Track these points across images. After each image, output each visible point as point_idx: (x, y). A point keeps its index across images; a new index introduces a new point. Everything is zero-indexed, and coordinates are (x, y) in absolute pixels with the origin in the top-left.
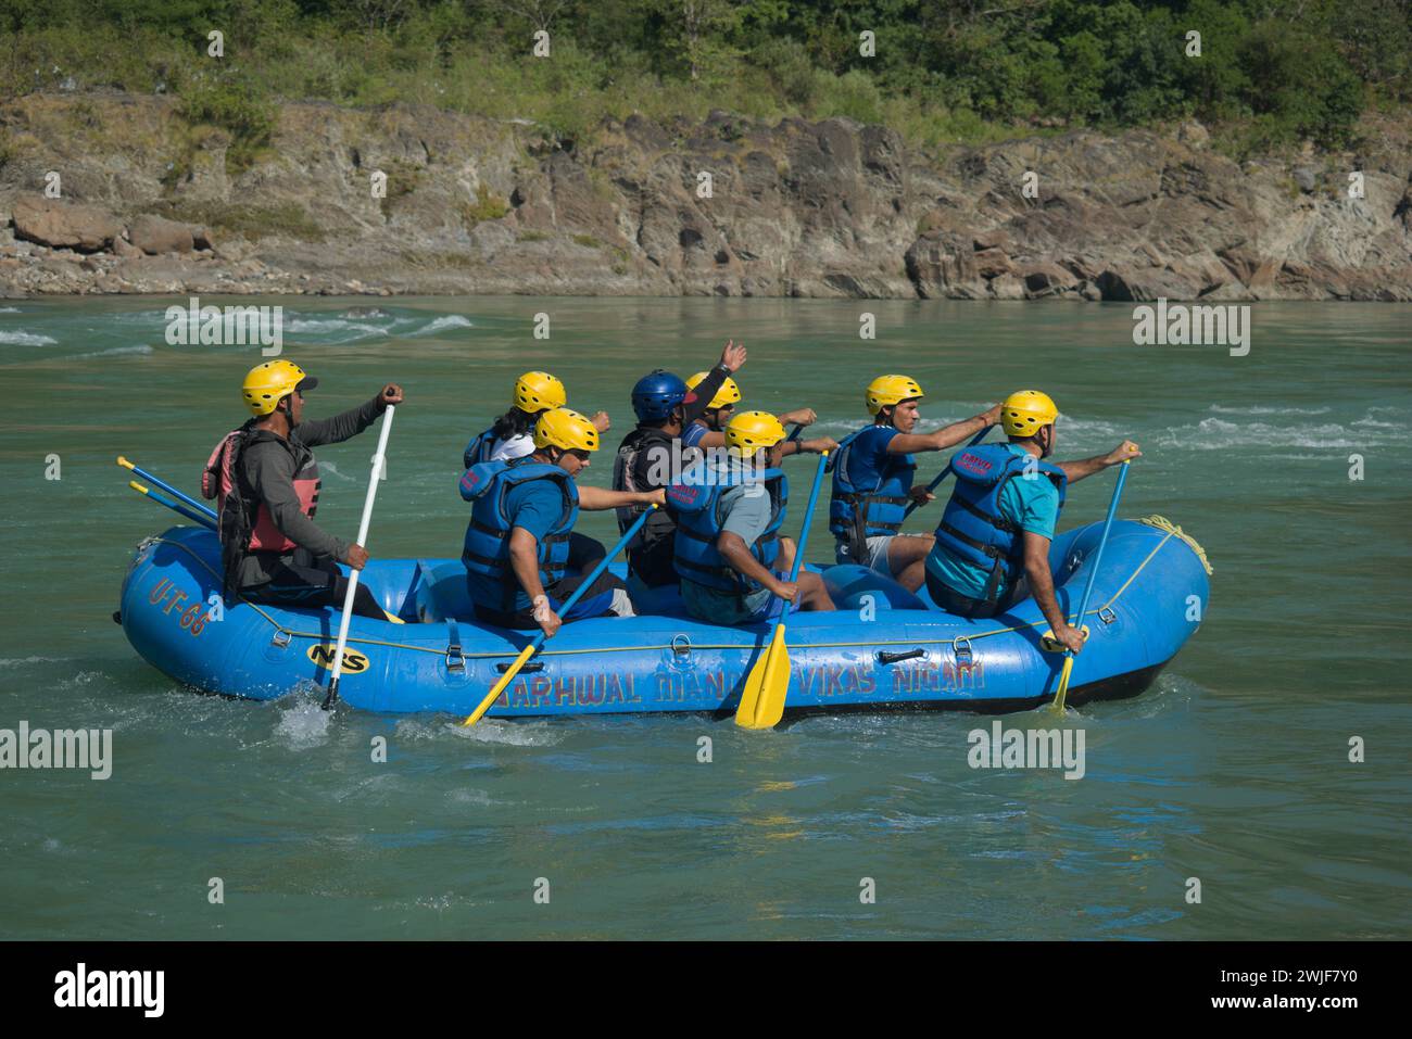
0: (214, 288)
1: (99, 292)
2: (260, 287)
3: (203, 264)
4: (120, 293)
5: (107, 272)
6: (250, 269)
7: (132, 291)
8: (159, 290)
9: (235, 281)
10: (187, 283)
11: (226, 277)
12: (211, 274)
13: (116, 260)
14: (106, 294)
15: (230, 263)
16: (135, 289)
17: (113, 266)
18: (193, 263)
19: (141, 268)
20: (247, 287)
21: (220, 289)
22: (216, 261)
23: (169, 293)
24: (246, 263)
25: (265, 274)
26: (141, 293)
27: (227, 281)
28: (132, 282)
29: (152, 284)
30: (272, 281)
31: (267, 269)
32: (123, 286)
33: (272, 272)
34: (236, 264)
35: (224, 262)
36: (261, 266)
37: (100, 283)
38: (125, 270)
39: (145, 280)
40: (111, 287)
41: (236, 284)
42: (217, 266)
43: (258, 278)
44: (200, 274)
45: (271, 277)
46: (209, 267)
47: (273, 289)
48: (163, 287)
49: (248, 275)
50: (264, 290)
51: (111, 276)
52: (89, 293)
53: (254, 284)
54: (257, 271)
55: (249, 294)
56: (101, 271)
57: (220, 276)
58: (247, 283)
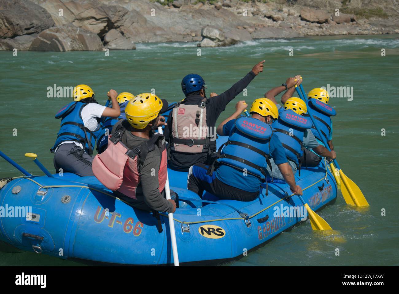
0: (356, 33)
1: (324, 35)
2: (369, 32)
3: (353, 26)
4: (330, 35)
5: (326, 29)
6: (367, 27)
7: (333, 34)
8: (341, 34)
9: (362, 31)
10: (348, 31)
11: (360, 29)
12: (355, 29)
13: (329, 26)
14: (326, 35)
15: (361, 25)
16: (334, 34)
17: (328, 27)
18: (350, 26)
19: (336, 27)
20: (365, 32)
21: (358, 33)
22: (357, 25)
23: (344, 35)
24: (366, 25)
25: (371, 28)
26: (335, 35)
27: (360, 31)
28: (333, 31)
29: (339, 32)
30: (373, 30)
31: (372, 27)
32: (330, 33)
33: (373, 28)
34: (362, 26)
35: (359, 25)
36: (370, 26)
37: (324, 32)
38: (331, 28)
39: (337, 31)
40: (327, 33)
41: (363, 32)
42: (357, 26)
43: (369, 30)
44: (352, 29)
45: (373, 29)
46: (355, 27)
47: (373, 33)
48: (342, 33)
49: (366, 29)
50: (371, 33)
51: (327, 30)
52: (321, 35)
53: (368, 31)
54: (369, 27)
55: (366, 34)
56: (324, 29)
57: (358, 29)
58: (366, 31)
